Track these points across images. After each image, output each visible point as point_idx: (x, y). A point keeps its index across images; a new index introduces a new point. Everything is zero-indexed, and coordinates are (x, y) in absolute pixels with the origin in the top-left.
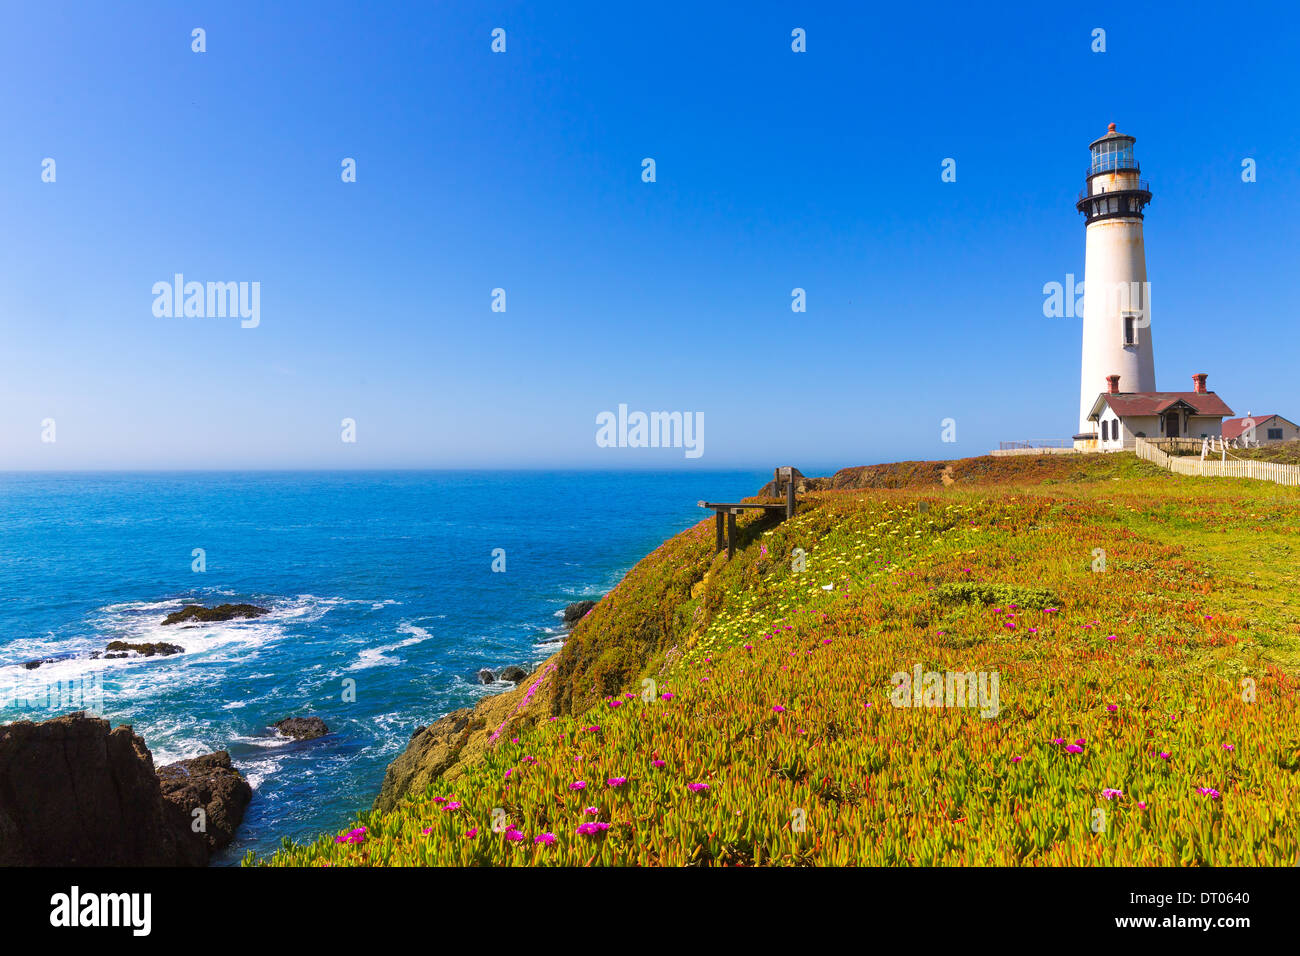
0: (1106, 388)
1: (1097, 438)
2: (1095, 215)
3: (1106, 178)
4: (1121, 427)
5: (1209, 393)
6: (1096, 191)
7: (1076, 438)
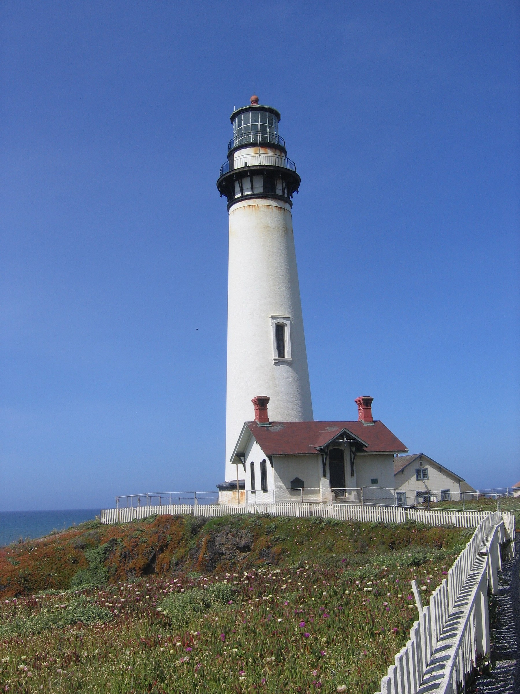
0: (250, 415)
1: (242, 487)
2: (238, 196)
3: (249, 151)
4: (270, 471)
5: (375, 422)
6: (238, 164)
7: (223, 488)
